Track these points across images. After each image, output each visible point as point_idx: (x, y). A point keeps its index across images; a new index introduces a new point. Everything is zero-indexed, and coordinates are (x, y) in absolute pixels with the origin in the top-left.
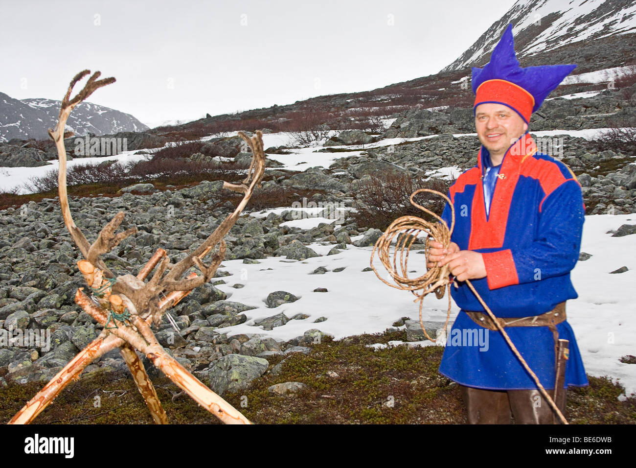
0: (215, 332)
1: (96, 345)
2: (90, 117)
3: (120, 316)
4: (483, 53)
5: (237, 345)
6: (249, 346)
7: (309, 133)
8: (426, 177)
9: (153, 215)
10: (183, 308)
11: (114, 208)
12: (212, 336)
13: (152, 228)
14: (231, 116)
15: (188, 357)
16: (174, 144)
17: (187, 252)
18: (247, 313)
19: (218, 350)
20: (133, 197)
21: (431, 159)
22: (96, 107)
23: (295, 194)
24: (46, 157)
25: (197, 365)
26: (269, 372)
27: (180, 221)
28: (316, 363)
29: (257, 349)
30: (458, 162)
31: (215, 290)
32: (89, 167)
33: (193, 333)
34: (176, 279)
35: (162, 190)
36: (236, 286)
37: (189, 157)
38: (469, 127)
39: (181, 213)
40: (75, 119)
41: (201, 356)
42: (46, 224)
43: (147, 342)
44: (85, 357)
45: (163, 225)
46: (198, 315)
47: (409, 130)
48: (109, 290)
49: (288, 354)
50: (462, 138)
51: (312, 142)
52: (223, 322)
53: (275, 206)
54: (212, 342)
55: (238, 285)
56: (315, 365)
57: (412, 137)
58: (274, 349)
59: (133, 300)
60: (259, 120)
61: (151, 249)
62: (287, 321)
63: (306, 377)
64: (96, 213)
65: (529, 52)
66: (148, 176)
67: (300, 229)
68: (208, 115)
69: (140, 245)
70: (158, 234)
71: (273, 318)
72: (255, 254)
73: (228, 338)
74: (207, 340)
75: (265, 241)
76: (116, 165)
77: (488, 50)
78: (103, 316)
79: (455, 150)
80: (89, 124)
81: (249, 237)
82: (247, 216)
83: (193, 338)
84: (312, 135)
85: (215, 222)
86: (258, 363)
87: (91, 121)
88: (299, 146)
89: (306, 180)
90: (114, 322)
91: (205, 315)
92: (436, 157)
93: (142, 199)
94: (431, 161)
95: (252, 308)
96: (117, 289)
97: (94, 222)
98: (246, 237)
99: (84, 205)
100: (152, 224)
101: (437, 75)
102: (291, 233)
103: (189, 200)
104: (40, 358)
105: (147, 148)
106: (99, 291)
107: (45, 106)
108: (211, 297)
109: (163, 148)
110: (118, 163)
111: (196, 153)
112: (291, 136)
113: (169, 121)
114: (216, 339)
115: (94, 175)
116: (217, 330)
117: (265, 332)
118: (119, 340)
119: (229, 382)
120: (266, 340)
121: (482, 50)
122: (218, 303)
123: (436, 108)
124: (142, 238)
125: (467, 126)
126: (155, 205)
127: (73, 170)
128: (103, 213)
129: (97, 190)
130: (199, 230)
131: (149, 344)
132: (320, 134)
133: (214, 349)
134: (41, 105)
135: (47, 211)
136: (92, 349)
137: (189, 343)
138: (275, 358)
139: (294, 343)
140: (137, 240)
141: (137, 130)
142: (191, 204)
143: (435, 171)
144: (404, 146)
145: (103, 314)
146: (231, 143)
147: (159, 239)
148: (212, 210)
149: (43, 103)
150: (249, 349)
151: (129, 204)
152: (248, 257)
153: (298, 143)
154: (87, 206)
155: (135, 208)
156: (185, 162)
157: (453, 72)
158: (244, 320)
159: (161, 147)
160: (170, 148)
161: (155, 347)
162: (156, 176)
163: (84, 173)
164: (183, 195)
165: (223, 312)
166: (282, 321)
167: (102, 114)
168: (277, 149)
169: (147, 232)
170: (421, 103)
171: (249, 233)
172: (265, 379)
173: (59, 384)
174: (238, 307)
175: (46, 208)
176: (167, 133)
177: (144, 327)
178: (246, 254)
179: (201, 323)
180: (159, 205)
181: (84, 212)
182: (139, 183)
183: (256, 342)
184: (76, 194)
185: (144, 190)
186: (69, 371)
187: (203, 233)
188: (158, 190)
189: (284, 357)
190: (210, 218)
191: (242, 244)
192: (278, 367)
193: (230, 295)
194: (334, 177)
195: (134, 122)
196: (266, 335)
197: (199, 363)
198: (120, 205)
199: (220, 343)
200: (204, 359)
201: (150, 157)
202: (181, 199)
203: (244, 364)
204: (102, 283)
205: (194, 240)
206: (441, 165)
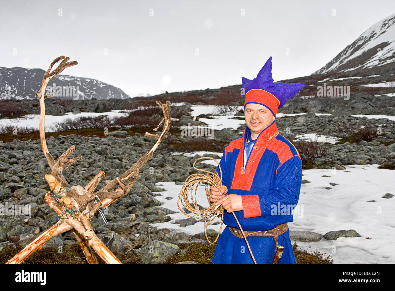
0: (150, 226)
1: (54, 228)
2: (95, 88)
3: (70, 211)
4: (339, 64)
5: (162, 234)
6: (168, 236)
7: (227, 107)
8: (296, 139)
9: (124, 150)
10: (133, 209)
11: (101, 144)
12: (148, 228)
13: (122, 158)
14: (181, 93)
15: (131, 240)
16: (143, 108)
17: (141, 175)
18: (171, 216)
19: (150, 238)
20: (114, 138)
21: (300, 128)
22: (99, 82)
23: (213, 144)
24: (65, 110)
25: (135, 246)
26: (179, 253)
27: (141, 155)
28: (208, 250)
29: (174, 239)
30: (317, 131)
31: (154, 199)
32: (90, 119)
33: (137, 225)
34: (109, 191)
35: (132, 136)
36: (168, 198)
37: (151, 116)
38: (326, 109)
39: (142, 151)
40: (85, 89)
41: (139, 240)
42: (58, 151)
43: (85, 229)
44: (47, 235)
45: (130, 157)
46: (141, 214)
47: (288, 109)
48: (65, 194)
49: (192, 243)
50: (321, 116)
51: (228, 113)
52: (156, 220)
53: (199, 150)
54: (147, 232)
55: (169, 197)
56: (208, 252)
57: (290, 113)
58: (184, 239)
59: (78, 202)
60: (198, 97)
61: (119, 171)
62: (196, 223)
63: (201, 259)
64: (89, 147)
65: (367, 66)
66: (125, 126)
67: (213, 166)
68: (166, 92)
69: (114, 168)
70: (125, 163)
71: (187, 220)
72: (183, 179)
73: (157, 230)
74: (145, 230)
75: (190, 171)
76: (106, 118)
77: (342, 63)
78: (60, 210)
79: (315, 123)
80: (94, 92)
81: (181, 168)
82: (182, 155)
83: (136, 229)
84: (228, 108)
85: (162, 157)
86: (172, 247)
87: (95, 90)
88: (220, 114)
89: (221, 135)
90: (66, 215)
91: (145, 215)
92: (303, 127)
93: (119, 140)
94: (300, 129)
95: (175, 213)
96: (70, 194)
97: (87, 152)
98: (179, 168)
99: (83, 141)
100: (123, 156)
101: (310, 77)
102: (207, 168)
103: (147, 142)
104: (41, 233)
105: (127, 109)
106: (58, 194)
107: (68, 80)
108: (151, 204)
109: (136, 110)
110: (107, 117)
111: (156, 114)
112: (215, 108)
113: (143, 94)
114: (150, 230)
115: (92, 123)
116: (151, 224)
117: (181, 228)
118: (69, 226)
119: (152, 258)
120: (180, 233)
121: (338, 63)
122: (154, 208)
123: (307, 97)
124: (115, 164)
125: (325, 109)
126: (126, 144)
127: (80, 119)
128: (94, 147)
129: (93, 133)
130: (151, 161)
131: (86, 230)
132: (233, 108)
133: (148, 236)
134: (66, 79)
135: (61, 143)
136: (52, 230)
137: (133, 231)
138: (184, 245)
139: (197, 236)
140: (112, 165)
141: (123, 98)
142: (148, 145)
143: (302, 135)
144: (284, 119)
145: (60, 209)
146: (178, 110)
147: (125, 166)
148: (161, 150)
149: (68, 78)
150: (169, 238)
151: (111, 142)
152: (178, 180)
153: (219, 112)
154: (85, 142)
155: (114, 145)
156: (148, 119)
157: (320, 75)
158: (169, 219)
159: (135, 109)
160: (140, 110)
161: (90, 232)
162: (130, 126)
163: (87, 122)
164: (144, 139)
165: (157, 214)
166: (193, 222)
167: (103, 87)
168: (205, 116)
169: (119, 161)
170: (298, 93)
171: (182, 166)
172: (175, 258)
173: (29, 251)
174: (167, 211)
175: (60, 141)
176: (140, 101)
177: (85, 220)
178: (178, 179)
179: (143, 219)
180: (129, 144)
181: (82, 145)
182: (119, 130)
183: (174, 234)
184: (79, 134)
185: (121, 135)
186: (36, 243)
187: (153, 164)
188: (129, 136)
189: (189, 245)
190: (159, 154)
191: (176, 172)
192: (184, 251)
193: (163, 203)
194: (239, 135)
195: (121, 93)
196: (181, 230)
197: (137, 244)
198: (106, 143)
199: (151, 233)
200: (140, 242)
201: (128, 115)
202: (143, 142)
203: (163, 247)
204: (60, 190)
205: (147, 167)
206: (306, 132)
